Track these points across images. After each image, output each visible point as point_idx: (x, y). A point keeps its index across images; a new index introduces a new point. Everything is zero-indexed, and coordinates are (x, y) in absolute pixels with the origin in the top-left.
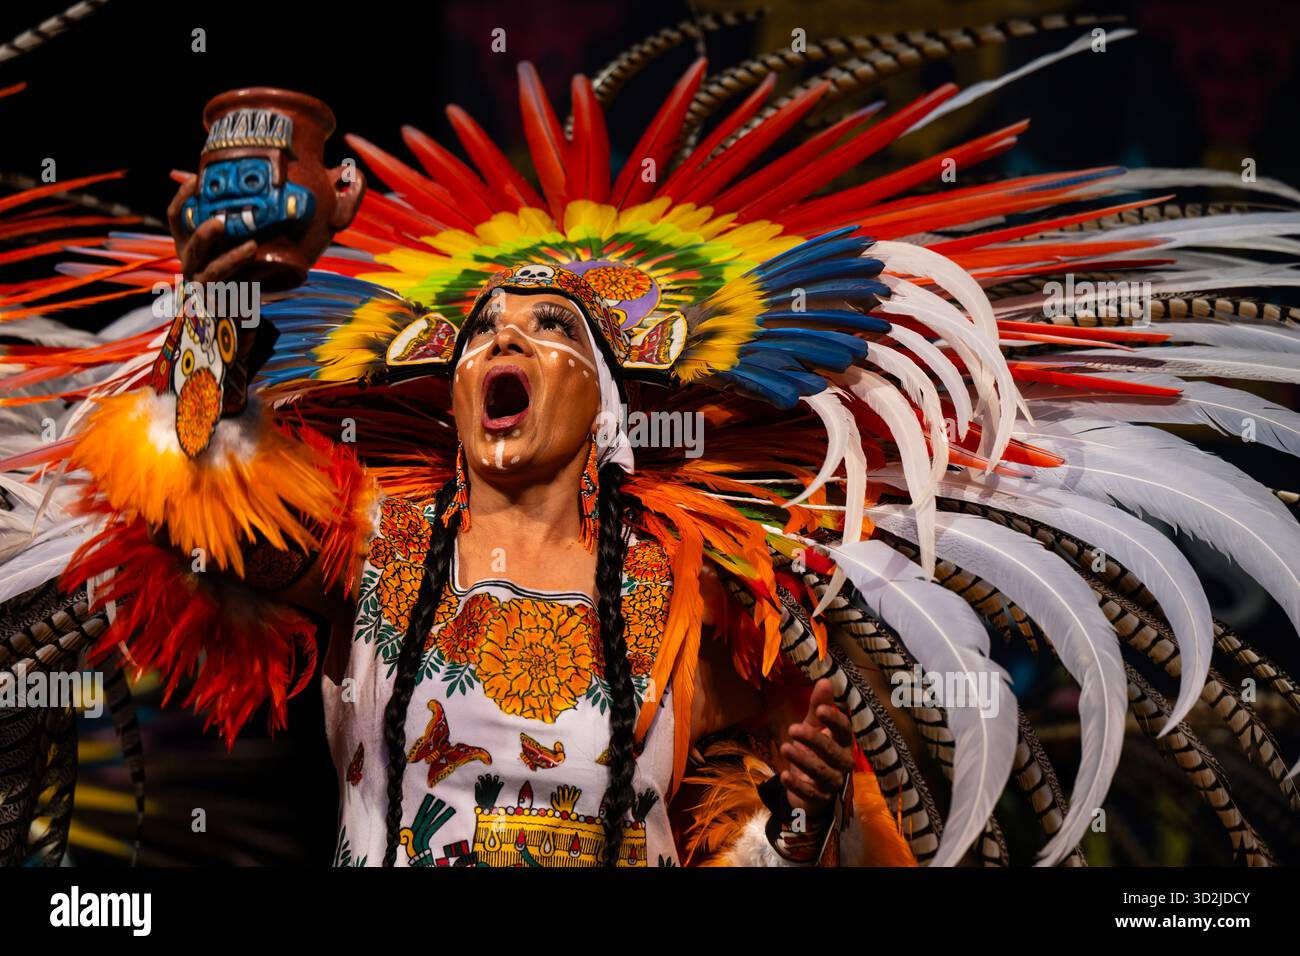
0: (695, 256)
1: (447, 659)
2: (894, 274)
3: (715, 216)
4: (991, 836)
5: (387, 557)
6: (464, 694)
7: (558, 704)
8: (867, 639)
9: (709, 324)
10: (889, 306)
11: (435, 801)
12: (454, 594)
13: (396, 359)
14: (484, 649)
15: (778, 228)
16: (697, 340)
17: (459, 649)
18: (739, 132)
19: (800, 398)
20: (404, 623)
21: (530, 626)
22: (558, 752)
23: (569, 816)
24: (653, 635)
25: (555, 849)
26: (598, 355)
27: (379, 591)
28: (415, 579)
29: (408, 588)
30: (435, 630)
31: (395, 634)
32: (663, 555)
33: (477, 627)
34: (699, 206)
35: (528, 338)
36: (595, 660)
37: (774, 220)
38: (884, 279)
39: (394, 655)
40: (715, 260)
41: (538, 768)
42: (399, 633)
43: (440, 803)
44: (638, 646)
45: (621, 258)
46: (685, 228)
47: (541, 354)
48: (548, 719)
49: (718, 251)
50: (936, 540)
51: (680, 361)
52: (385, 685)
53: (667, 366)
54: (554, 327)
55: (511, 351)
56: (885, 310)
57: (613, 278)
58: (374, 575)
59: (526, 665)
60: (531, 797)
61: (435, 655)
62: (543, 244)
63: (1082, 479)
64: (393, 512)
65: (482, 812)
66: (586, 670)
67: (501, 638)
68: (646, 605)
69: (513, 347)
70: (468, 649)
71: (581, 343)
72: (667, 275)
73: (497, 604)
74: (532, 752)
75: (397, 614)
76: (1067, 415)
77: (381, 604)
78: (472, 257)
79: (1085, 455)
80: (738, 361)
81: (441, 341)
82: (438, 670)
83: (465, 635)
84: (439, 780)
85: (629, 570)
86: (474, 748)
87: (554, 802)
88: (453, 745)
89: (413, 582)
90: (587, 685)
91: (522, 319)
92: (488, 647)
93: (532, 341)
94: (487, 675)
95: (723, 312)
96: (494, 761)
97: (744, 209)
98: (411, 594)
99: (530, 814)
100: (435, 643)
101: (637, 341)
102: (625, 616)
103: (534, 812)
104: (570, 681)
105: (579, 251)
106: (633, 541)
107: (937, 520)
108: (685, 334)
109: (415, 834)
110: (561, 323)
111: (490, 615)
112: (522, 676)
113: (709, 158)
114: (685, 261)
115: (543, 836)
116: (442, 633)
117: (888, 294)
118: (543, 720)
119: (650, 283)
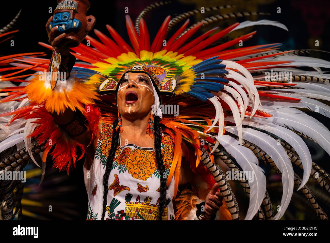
0: (174, 64)
1: (119, 164)
2: (228, 68)
3: (178, 55)
4: (260, 212)
5: (103, 138)
6: (123, 173)
7: (147, 176)
8: (226, 160)
9: (182, 81)
10: (228, 76)
11: (115, 200)
12: (120, 148)
13: (102, 89)
14: (128, 161)
15: (195, 58)
16: (179, 85)
17: (122, 162)
18: (182, 34)
19: (208, 99)
20: (107, 155)
21: (140, 156)
22: (147, 188)
23: (149, 205)
24: (170, 159)
25: (145, 213)
26: (154, 88)
27: (101, 147)
28: (110, 144)
29: (108, 146)
30: (115, 157)
31: (105, 157)
32: (171, 139)
33: (126, 156)
34: (174, 52)
35: (137, 84)
36: (156, 165)
37: (194, 56)
38: (226, 69)
39: (105, 163)
40: (180, 65)
41: (142, 192)
42: (106, 157)
43: (117, 200)
44: (166, 162)
45: (156, 65)
46: (171, 57)
47: (140, 88)
48: (145, 179)
49: (180, 63)
50: (243, 135)
51: (175, 90)
52: (103, 170)
53: (172, 91)
54: (143, 81)
55: (133, 87)
56: (227, 77)
57: (154, 70)
58: (100, 143)
59: (139, 166)
60: (139, 199)
61: (116, 163)
62: (135, 61)
63: (277, 120)
64: (105, 127)
65: (127, 203)
66: (154, 167)
67: (132, 159)
68: (167, 151)
69: (133, 86)
70: (124, 161)
71: (150, 85)
72: (168, 69)
73: (131, 150)
74: (141, 188)
75: (106, 153)
76: (272, 104)
77: (102, 150)
78: (117, 64)
79: (278, 114)
80: (190, 90)
81: (113, 85)
82: (117, 167)
83: (123, 158)
84: (116, 195)
85: (162, 142)
86: (125, 187)
87: (145, 201)
88: (120, 186)
89: (109, 145)
90: (154, 171)
91: (135, 79)
92: (129, 161)
93: (138, 84)
94: (129, 168)
95: (185, 78)
96: (130, 190)
97: (186, 53)
98: (109, 148)
99: (139, 204)
100: (116, 160)
101: (163, 85)
102: (162, 154)
103: (140, 203)
104: (150, 170)
105: (145, 63)
106: (163, 135)
107: (243, 130)
108: (176, 83)
109: (110, 208)
110: (145, 80)
111: (130, 153)
112: (138, 169)
113: (175, 40)
114: (172, 65)
115: (143, 210)
116: (117, 157)
117: (228, 73)
118: (143, 180)
119: (164, 71)
